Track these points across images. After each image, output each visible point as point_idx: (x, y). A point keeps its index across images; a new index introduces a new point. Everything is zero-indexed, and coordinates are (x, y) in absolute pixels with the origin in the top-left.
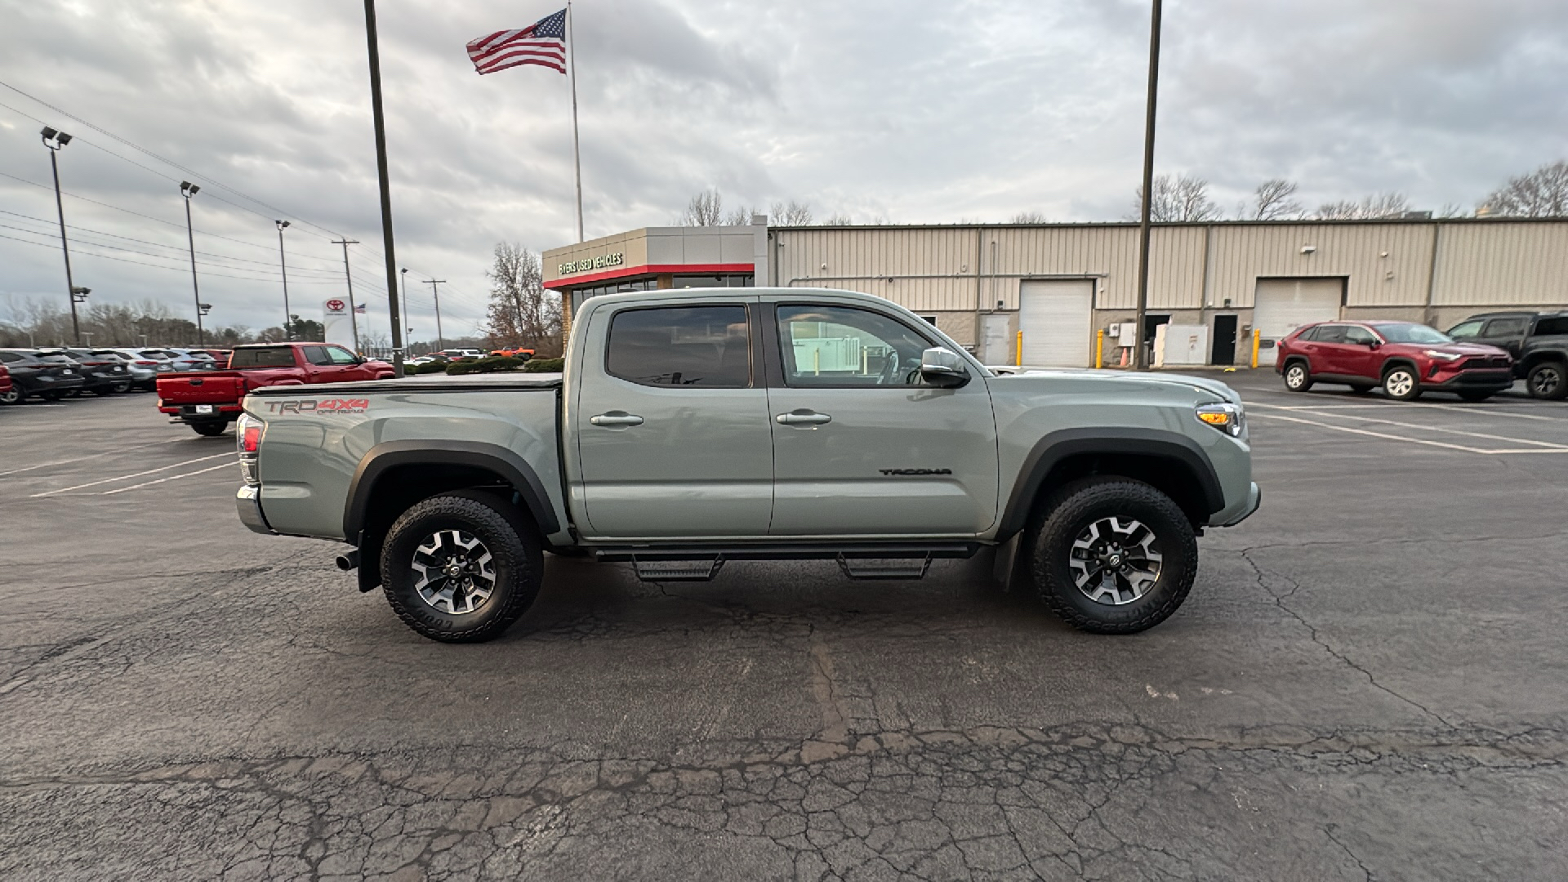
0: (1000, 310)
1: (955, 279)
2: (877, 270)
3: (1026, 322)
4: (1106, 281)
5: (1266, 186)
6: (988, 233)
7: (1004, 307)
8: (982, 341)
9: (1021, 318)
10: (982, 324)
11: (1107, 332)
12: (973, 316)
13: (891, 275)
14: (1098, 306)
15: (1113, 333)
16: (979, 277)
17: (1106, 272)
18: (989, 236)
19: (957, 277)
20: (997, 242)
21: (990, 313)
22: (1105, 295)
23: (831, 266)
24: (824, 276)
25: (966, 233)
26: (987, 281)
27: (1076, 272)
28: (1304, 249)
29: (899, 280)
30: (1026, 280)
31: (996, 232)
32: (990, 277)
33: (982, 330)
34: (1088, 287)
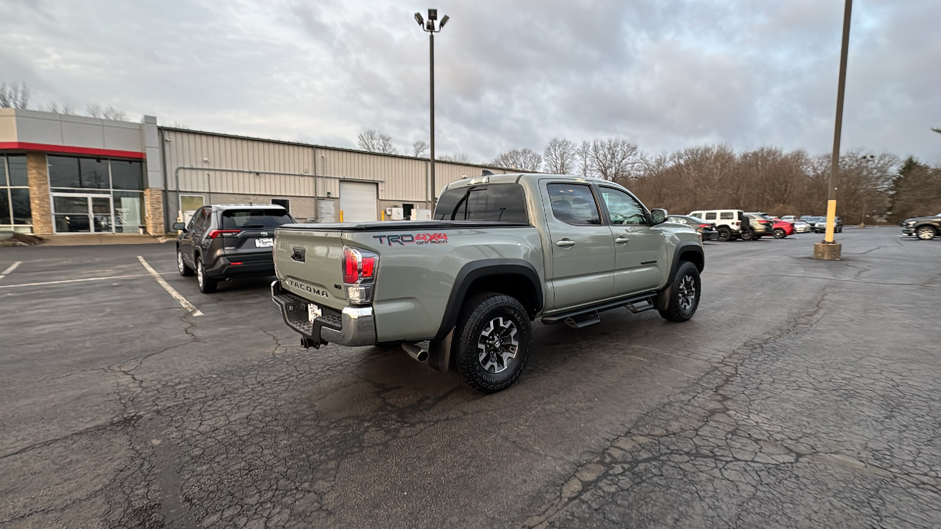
0: (329, 197)
1: (301, 177)
2: (247, 167)
3: (343, 206)
4: (383, 184)
5: (417, 143)
6: (319, 151)
7: (331, 196)
8: (319, 216)
9: (341, 203)
10: (319, 205)
11: (386, 212)
12: (313, 200)
13: (257, 171)
14: (380, 198)
15: (389, 213)
16: (315, 177)
17: (383, 180)
18: (320, 153)
19: (302, 176)
20: (324, 156)
21: (323, 199)
22: (383, 192)
23: (211, 160)
24: (206, 166)
25: (306, 149)
26: (320, 179)
27: (368, 179)
28: (463, 176)
29: (263, 175)
30: (343, 181)
31: (323, 151)
32: (322, 177)
33: (319, 209)
34: (374, 187)
